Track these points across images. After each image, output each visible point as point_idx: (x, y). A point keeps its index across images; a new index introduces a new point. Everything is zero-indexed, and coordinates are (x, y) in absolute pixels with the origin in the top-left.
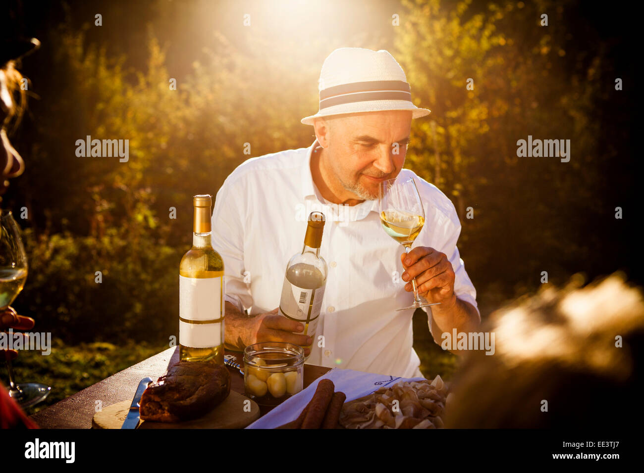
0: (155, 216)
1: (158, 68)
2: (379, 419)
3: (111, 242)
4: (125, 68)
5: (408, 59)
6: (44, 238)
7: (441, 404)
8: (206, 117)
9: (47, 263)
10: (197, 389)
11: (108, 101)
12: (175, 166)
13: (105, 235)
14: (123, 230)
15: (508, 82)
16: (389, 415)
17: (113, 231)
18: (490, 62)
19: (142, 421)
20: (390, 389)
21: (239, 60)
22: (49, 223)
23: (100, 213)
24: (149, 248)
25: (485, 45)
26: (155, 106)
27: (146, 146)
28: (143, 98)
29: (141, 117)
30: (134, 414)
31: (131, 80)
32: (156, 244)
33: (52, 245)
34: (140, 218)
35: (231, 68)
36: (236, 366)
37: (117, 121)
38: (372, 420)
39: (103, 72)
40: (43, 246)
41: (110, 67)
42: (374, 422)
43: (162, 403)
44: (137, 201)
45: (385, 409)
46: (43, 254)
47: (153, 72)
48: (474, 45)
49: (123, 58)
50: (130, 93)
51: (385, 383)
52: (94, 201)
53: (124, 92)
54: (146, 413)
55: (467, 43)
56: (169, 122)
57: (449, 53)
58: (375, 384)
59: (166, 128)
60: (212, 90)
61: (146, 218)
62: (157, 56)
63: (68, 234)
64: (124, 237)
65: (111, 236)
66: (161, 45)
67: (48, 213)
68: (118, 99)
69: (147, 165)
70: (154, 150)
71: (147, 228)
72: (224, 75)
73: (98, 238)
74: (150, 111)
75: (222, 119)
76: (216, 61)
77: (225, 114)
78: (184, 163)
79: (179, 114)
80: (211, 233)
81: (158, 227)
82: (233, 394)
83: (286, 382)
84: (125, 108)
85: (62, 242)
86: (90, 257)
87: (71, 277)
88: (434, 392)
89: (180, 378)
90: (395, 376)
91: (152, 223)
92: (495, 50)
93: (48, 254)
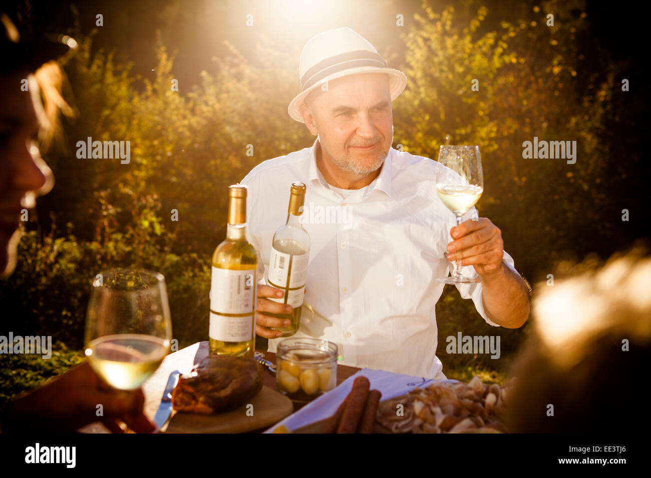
0: (160, 223)
1: (166, 76)
2: (418, 417)
3: (116, 248)
4: (132, 74)
5: (419, 74)
6: (49, 240)
7: (480, 405)
8: (213, 126)
9: (50, 266)
10: (231, 381)
11: (113, 108)
12: (179, 175)
13: (110, 240)
14: (128, 236)
15: (519, 101)
16: (429, 413)
17: (119, 236)
18: (501, 81)
19: (174, 412)
20: (427, 389)
21: (248, 71)
22: (54, 226)
23: (105, 217)
24: (154, 254)
25: (497, 63)
26: (161, 113)
27: (151, 154)
28: (150, 105)
29: (147, 124)
30: (165, 405)
31: (138, 87)
32: (161, 251)
33: (56, 247)
34: (146, 224)
35: (239, 77)
36: (265, 363)
37: (123, 128)
38: (410, 419)
39: (110, 79)
40: (48, 249)
41: (117, 73)
42: (413, 420)
43: (196, 394)
44: (143, 207)
45: (424, 408)
46: (47, 257)
47: (160, 79)
48: (485, 62)
49: (130, 66)
50: (136, 100)
51: (417, 385)
52: (100, 205)
53: (130, 100)
54: (179, 403)
55: (479, 60)
56: (175, 130)
57: (460, 69)
58: (408, 385)
59: (171, 137)
60: (219, 100)
61: (151, 225)
62: (165, 63)
63: (72, 237)
64: (129, 242)
65: (116, 241)
66: (169, 53)
67: (52, 216)
68: (124, 105)
69: (151, 172)
70: (159, 158)
71: (153, 234)
72: (231, 85)
73: (102, 243)
74: (157, 118)
75: (228, 129)
76: (225, 71)
77: (231, 124)
78: (188, 172)
79: (186, 122)
80: (245, 224)
81: (163, 234)
82: (265, 389)
83: (319, 379)
84: (130, 116)
85: (67, 246)
86: (94, 262)
87: (76, 281)
88: (471, 392)
89: (213, 370)
90: (427, 377)
91: (158, 229)
92: (507, 68)
93: (52, 257)
